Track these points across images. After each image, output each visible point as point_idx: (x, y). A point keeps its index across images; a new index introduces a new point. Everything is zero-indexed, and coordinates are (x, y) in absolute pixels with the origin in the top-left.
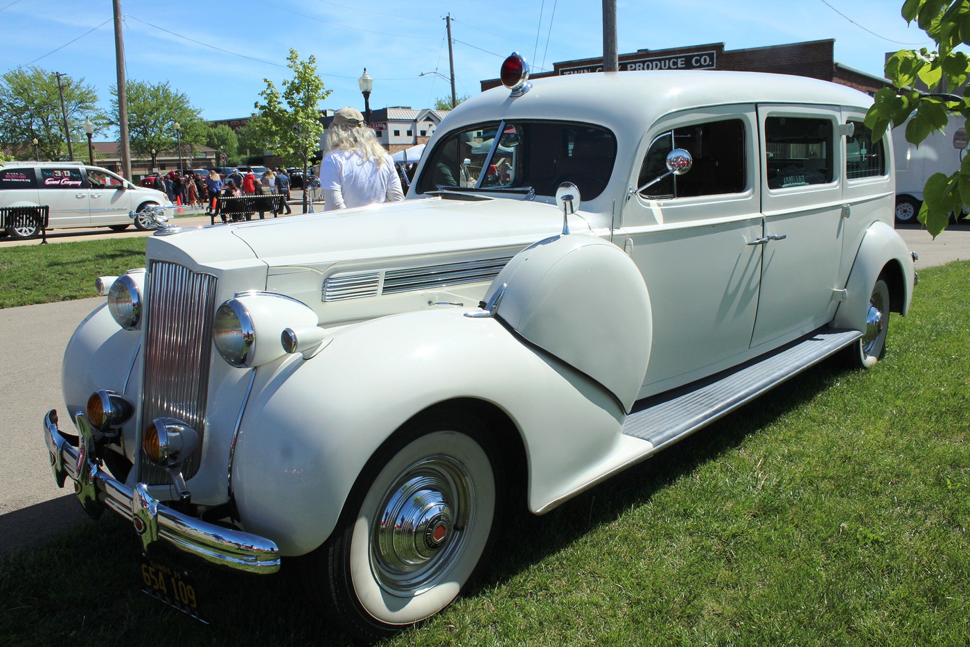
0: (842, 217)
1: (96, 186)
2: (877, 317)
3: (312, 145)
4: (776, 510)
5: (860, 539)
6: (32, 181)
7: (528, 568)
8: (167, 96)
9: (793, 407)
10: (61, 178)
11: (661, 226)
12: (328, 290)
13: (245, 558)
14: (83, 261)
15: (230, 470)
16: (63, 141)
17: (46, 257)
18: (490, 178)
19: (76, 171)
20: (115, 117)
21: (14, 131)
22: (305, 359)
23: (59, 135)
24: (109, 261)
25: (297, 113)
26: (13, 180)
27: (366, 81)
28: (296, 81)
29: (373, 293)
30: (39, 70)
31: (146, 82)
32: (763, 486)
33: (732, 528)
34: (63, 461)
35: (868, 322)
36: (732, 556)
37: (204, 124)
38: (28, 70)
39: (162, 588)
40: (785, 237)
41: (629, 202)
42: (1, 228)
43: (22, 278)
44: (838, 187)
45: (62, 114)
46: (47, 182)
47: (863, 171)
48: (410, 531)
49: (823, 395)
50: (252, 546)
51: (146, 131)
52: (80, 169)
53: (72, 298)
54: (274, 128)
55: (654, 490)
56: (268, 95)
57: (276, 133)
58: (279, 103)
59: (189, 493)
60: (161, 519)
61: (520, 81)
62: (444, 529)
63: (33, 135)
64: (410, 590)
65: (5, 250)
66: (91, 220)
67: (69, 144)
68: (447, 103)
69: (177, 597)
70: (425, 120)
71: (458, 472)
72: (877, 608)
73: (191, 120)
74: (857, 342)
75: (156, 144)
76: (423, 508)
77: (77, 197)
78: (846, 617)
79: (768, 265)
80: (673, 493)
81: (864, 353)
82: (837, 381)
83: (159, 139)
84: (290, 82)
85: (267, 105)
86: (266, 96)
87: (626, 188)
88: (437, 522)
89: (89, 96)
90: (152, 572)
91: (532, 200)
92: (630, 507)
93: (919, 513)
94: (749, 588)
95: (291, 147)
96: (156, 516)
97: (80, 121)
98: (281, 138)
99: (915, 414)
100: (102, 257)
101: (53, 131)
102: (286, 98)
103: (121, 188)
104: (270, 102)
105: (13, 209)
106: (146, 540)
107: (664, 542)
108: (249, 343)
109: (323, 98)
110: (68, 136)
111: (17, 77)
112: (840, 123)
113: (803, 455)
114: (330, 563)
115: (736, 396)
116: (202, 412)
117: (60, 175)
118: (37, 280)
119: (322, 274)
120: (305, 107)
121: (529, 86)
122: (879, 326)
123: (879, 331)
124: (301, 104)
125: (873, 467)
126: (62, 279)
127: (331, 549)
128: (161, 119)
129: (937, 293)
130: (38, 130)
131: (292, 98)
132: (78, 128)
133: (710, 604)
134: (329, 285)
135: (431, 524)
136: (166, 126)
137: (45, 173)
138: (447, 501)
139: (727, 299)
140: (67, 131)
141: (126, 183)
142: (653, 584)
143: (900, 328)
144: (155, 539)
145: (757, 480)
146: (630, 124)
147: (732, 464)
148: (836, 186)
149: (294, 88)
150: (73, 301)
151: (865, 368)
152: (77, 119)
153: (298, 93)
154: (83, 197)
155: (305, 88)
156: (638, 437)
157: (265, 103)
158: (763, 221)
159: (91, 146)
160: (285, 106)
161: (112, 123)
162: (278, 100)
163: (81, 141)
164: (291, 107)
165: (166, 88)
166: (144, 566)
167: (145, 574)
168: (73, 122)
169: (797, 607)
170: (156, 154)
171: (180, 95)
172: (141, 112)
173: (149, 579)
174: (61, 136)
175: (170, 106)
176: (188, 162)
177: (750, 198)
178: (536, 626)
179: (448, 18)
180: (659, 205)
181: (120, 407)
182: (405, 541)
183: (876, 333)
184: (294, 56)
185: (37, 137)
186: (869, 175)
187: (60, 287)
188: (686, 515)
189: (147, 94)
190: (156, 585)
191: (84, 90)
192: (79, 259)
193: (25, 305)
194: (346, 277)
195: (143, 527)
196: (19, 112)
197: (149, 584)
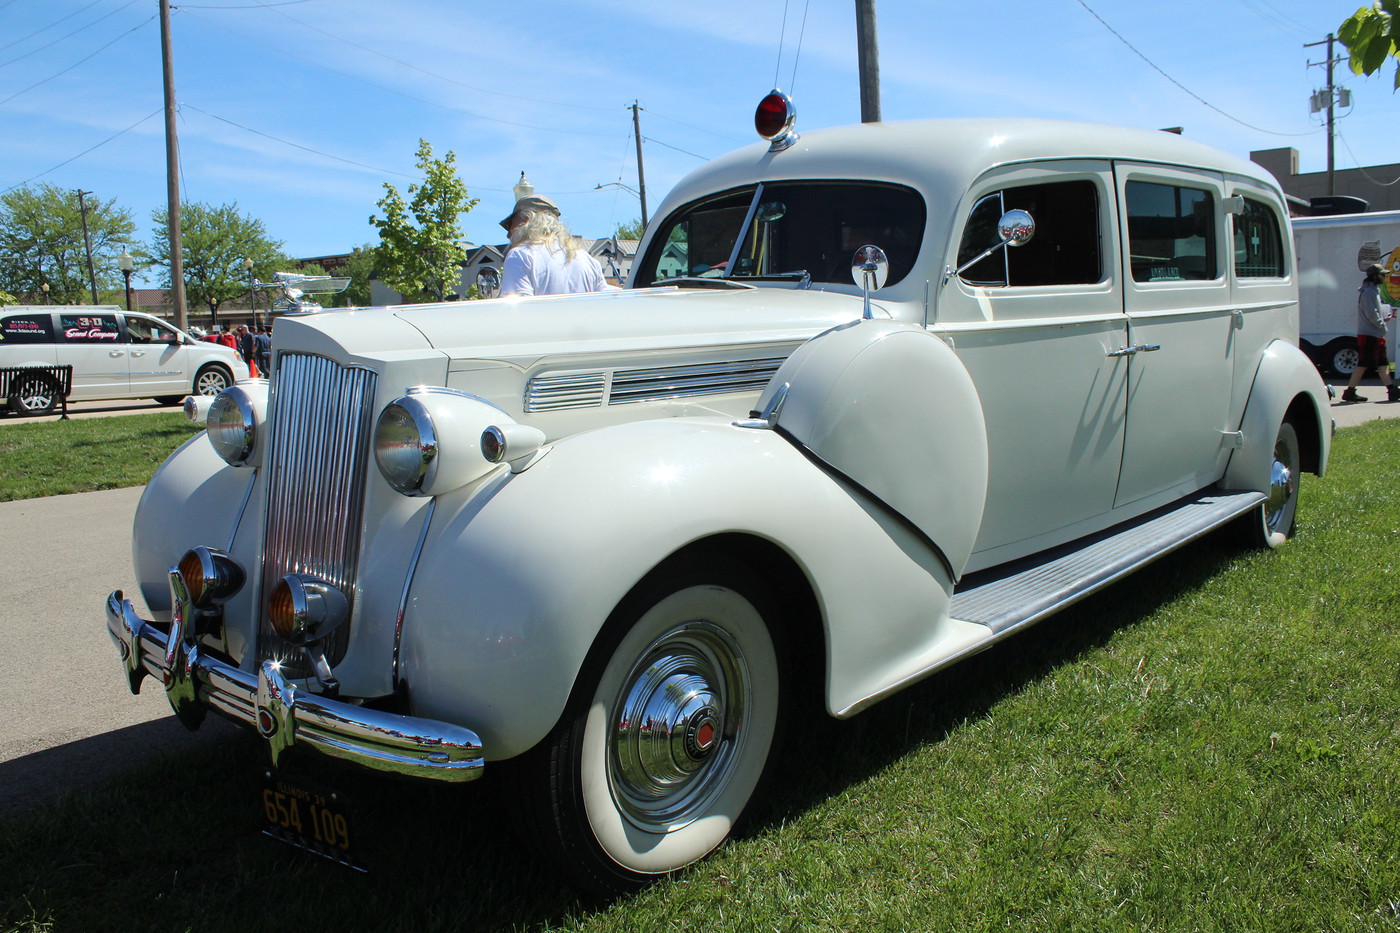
0: (1232, 329)
1: (137, 341)
2: (1284, 476)
3: (450, 277)
4: (1173, 721)
5: (1302, 754)
6: (47, 331)
7: (824, 802)
8: (233, 223)
9: (1177, 596)
10: (89, 328)
11: (990, 322)
12: (533, 395)
13: (430, 757)
14: (123, 440)
15: (396, 655)
16: (84, 287)
17: (69, 436)
18: (744, 262)
19: (110, 319)
20: (158, 253)
21: (15, 274)
22: (514, 473)
23: (79, 279)
24: (161, 440)
25: (430, 230)
26: (20, 331)
27: (524, 189)
28: (429, 186)
29: (595, 402)
30: (51, 187)
31: (203, 203)
32: (1149, 693)
33: (1113, 746)
34: (141, 652)
35: (1272, 482)
36: (1120, 779)
37: (287, 262)
38: (38, 189)
39: (293, 823)
40: (1158, 347)
41: (946, 287)
42: (3, 397)
43: (36, 462)
44: (1225, 286)
45: (84, 249)
46: (69, 334)
47: (1256, 268)
48: (663, 735)
49: (1215, 582)
50: (440, 740)
51: (203, 273)
52: (116, 315)
53: (111, 486)
54: (396, 253)
55: (994, 700)
56: (389, 205)
57: (399, 261)
58: (404, 217)
59: (336, 681)
60: (300, 714)
61: (783, 130)
62: (712, 729)
63: (43, 279)
64: (660, 824)
65: (9, 428)
66: (130, 388)
67: (94, 291)
68: (632, 229)
69: (318, 836)
70: (602, 254)
71: (727, 649)
72: (1342, 840)
73: (267, 257)
74: (1258, 509)
75: (217, 291)
76: (679, 701)
77: (111, 355)
78: (1299, 850)
79: (1136, 389)
80: (1023, 704)
81: (1268, 527)
82: (1233, 564)
83: (221, 284)
84: (420, 188)
85: (387, 220)
86: (386, 207)
87: (941, 268)
88: (702, 718)
89: (122, 224)
90: (280, 800)
91: (808, 289)
92: (962, 722)
93: (1381, 721)
94: (1150, 821)
95: (420, 279)
96: (292, 710)
97: (109, 259)
98: (406, 267)
99: (1353, 602)
100: (150, 434)
101: (70, 273)
102: (415, 210)
103: (174, 343)
104: (391, 215)
105: (21, 369)
106: (277, 745)
107: (1017, 767)
108: (429, 459)
109: (467, 210)
110: (92, 280)
111: (20, 198)
112: (1223, 197)
113: (1201, 654)
114: (553, 770)
115: (1101, 571)
116: (352, 570)
117: (87, 324)
118: (58, 464)
119: (524, 371)
120: (441, 224)
121: (796, 136)
122: (1287, 489)
123: (1288, 495)
124: (435, 219)
125: (1303, 666)
126: (94, 463)
127: (555, 749)
128: (224, 256)
129: (1356, 458)
130: (50, 273)
131: (423, 210)
132: (107, 269)
133: (1099, 843)
134: (535, 388)
135: (694, 721)
136: (231, 266)
137: (66, 321)
138: (712, 689)
139: (1083, 433)
140: (91, 272)
141: (181, 336)
142: (1011, 817)
143: (1311, 500)
144: (290, 743)
145: (1138, 684)
146: (944, 181)
147: (1101, 668)
148: (1222, 285)
149: (425, 196)
150: (112, 490)
151: (1271, 549)
152: (104, 256)
153: (431, 203)
154: (120, 355)
155: (441, 196)
156: (969, 621)
157: (383, 217)
158: (1127, 325)
159: (129, 292)
160: (411, 221)
161: (154, 262)
162: (403, 213)
163: (111, 288)
164: (421, 223)
165: (233, 211)
166: (267, 792)
167: (269, 805)
168: (100, 260)
169: (1226, 839)
170: (217, 305)
171: (252, 222)
172: (196, 246)
173: (275, 812)
174: (82, 280)
175: (237, 238)
176: (262, 317)
177: (1109, 291)
178: (847, 874)
179: (635, 107)
180: (987, 294)
181: (226, 572)
182: (657, 749)
183: (1283, 498)
184: (425, 151)
185: (48, 281)
186: (1264, 275)
187: (92, 473)
188: (1044, 730)
189: (205, 221)
190: (285, 821)
191: (116, 215)
192: (117, 437)
193: (43, 495)
194: (558, 377)
195: (273, 726)
196: (24, 247)
197: (275, 820)
